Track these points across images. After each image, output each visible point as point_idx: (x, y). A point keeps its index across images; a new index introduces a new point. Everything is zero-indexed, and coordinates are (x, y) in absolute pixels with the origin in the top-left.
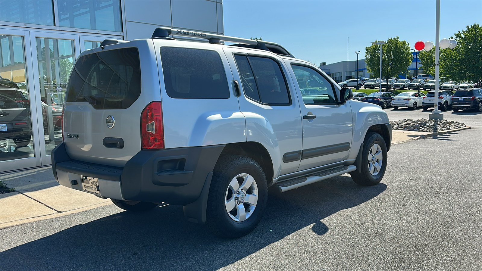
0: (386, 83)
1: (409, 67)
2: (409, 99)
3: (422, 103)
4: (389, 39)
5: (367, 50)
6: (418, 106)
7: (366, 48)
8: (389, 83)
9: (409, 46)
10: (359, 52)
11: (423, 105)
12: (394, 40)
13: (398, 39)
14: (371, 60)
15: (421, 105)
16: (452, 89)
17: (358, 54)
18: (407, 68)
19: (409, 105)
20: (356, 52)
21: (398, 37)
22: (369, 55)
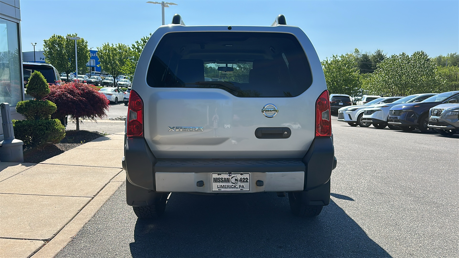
0: (66, 78)
1: (88, 64)
2: (111, 94)
3: (124, 98)
4: (68, 35)
5: (45, 43)
6: (118, 101)
7: (44, 41)
8: (69, 78)
9: (88, 44)
10: (36, 43)
11: (124, 100)
12: (73, 36)
13: (77, 35)
14: (50, 53)
15: (122, 100)
16: (126, 86)
17: (34, 46)
18: (86, 65)
19: (112, 100)
20: (32, 43)
21: (77, 34)
22: (47, 48)
